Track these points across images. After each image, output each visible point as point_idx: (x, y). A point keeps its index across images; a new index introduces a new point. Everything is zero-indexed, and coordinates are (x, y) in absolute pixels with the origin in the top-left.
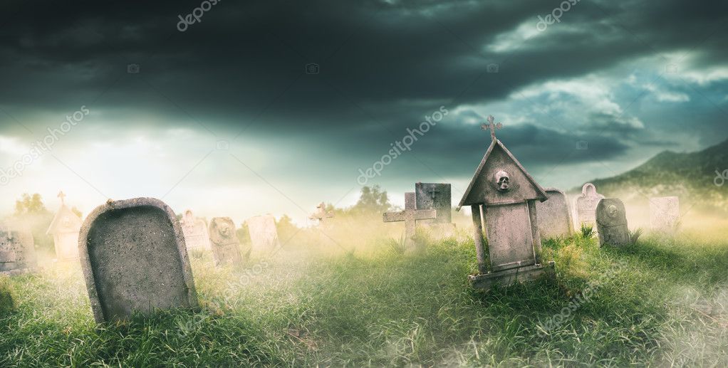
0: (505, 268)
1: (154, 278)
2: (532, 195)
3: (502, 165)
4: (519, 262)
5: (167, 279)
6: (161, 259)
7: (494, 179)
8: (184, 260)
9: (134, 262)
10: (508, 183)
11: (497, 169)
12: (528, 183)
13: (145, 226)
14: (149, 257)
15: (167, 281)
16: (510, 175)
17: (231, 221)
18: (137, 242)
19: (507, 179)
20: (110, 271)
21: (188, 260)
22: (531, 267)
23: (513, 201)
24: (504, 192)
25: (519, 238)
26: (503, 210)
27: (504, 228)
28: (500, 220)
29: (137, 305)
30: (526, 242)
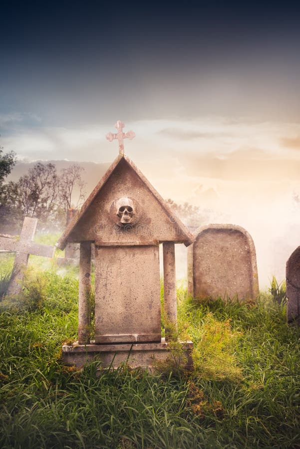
0: (113, 340)
1: (230, 278)
2: (170, 236)
3: (128, 189)
4: (136, 335)
5: (239, 280)
7: (113, 207)
9: (219, 264)
10: (131, 215)
11: (118, 195)
12: (164, 217)
14: (229, 264)
15: (239, 282)
16: (137, 204)
19: (130, 209)
20: (204, 266)
22: (153, 346)
23: (138, 242)
24: (126, 228)
25: (141, 298)
26: (121, 253)
27: (119, 281)
28: (115, 268)
29: (216, 290)
30: (150, 307)
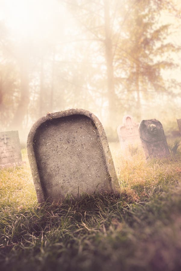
1: (83, 171)
5: (93, 171)
6: (88, 156)
8: (107, 155)
9: (68, 159)
13: (77, 132)
14: (80, 155)
15: (93, 173)
17: (159, 122)
18: (71, 143)
20: (51, 165)
21: (110, 154)
29: (70, 189)
